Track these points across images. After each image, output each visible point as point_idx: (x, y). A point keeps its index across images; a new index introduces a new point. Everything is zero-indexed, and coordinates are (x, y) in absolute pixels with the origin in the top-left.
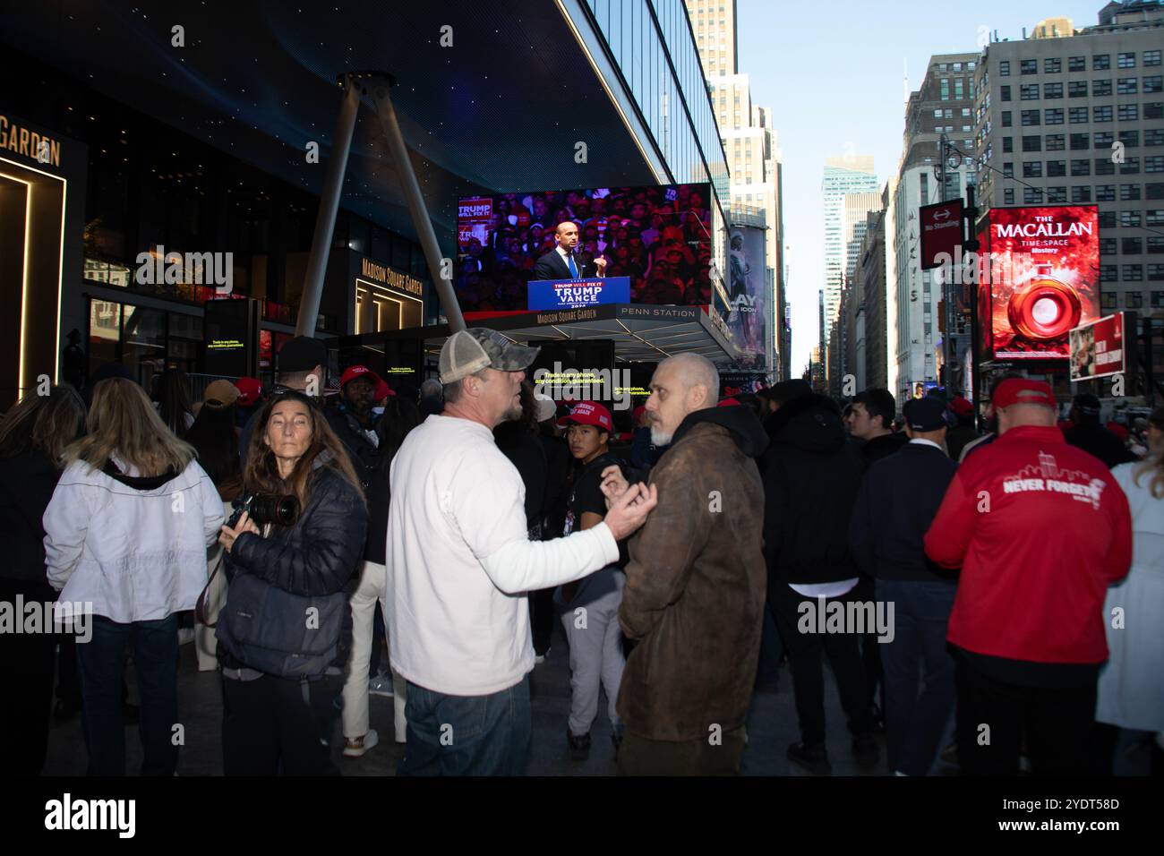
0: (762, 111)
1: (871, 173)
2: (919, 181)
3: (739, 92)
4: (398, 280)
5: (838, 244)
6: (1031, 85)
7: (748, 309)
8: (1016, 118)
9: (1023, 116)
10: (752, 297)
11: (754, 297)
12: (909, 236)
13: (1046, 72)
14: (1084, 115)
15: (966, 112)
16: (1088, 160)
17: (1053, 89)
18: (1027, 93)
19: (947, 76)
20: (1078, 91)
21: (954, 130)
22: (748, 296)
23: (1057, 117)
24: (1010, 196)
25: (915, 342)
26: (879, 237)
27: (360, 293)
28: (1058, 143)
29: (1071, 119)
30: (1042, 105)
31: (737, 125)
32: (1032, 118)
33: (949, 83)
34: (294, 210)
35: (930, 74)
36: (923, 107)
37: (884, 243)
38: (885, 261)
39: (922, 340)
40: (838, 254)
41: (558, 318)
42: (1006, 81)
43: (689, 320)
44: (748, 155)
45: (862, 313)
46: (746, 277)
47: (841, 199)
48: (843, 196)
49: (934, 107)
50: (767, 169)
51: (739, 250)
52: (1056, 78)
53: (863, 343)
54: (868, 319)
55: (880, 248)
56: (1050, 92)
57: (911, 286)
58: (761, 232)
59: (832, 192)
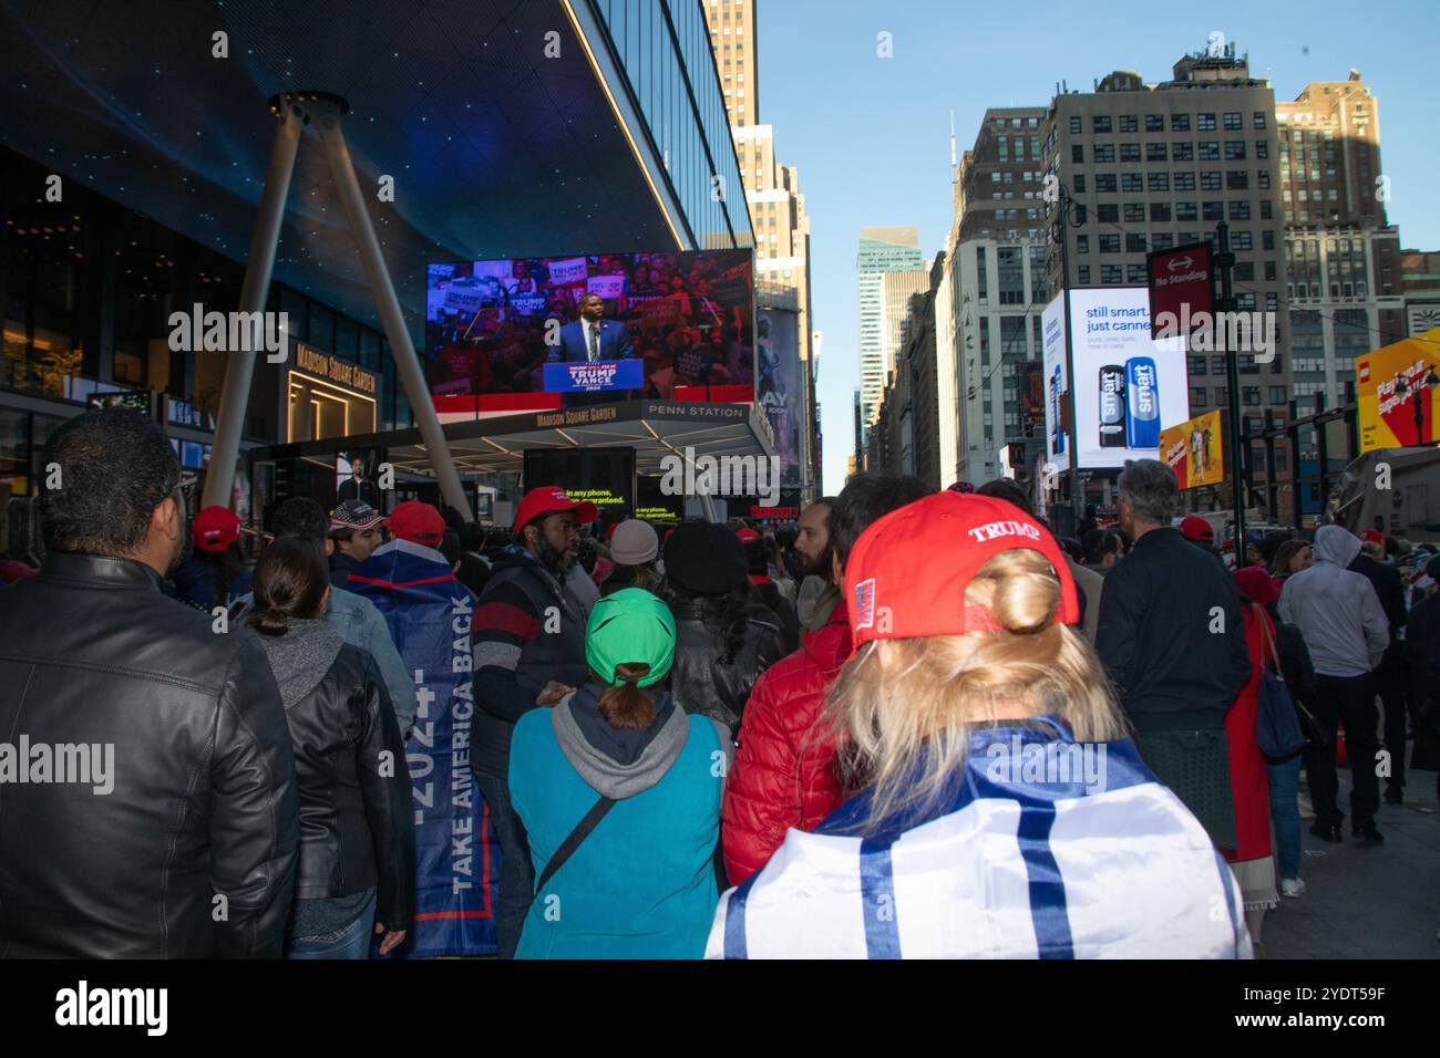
0: (786, 172)
1: (913, 248)
2: (975, 257)
3: (761, 147)
4: (344, 372)
5: (877, 332)
6: (1106, 145)
7: (777, 410)
8: (1090, 183)
9: (1098, 181)
10: (782, 394)
11: (785, 395)
12: (965, 320)
13: (1122, 131)
14: (1164, 182)
15: (1027, 176)
16: (1171, 234)
17: (1129, 151)
18: (1101, 154)
19: (1006, 134)
20: (1157, 154)
21: (1015, 197)
22: (778, 395)
23: (1134, 183)
24: (1085, 275)
25: (974, 448)
26: (928, 323)
27: (294, 389)
28: (1137, 213)
29: (1150, 186)
30: (1118, 168)
31: (759, 187)
32: (1107, 182)
33: (1008, 142)
34: (207, 280)
35: (985, 130)
36: (980, 170)
37: (935, 330)
38: (935, 352)
39: (981, 448)
40: (876, 344)
41: (566, 419)
42: (1077, 139)
43: (734, 420)
44: (773, 223)
45: (908, 414)
46: (775, 370)
47: (880, 278)
48: (883, 275)
49: (990, 170)
50: (794, 241)
51: (766, 337)
52: (1131, 138)
53: (909, 451)
54: (917, 421)
55: (928, 336)
56: (1126, 154)
57: (967, 380)
58: (792, 316)
59: (869, 269)
